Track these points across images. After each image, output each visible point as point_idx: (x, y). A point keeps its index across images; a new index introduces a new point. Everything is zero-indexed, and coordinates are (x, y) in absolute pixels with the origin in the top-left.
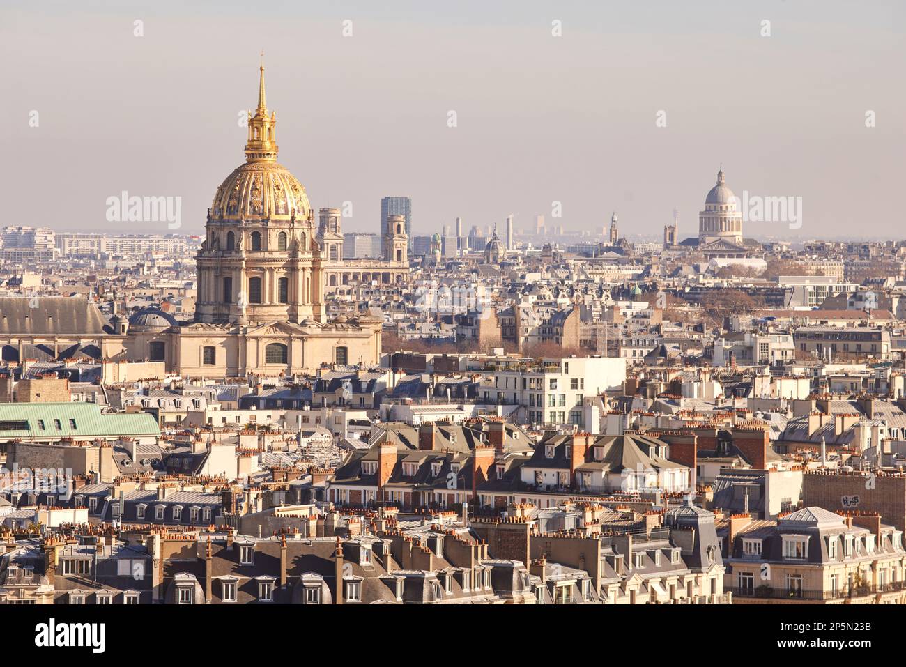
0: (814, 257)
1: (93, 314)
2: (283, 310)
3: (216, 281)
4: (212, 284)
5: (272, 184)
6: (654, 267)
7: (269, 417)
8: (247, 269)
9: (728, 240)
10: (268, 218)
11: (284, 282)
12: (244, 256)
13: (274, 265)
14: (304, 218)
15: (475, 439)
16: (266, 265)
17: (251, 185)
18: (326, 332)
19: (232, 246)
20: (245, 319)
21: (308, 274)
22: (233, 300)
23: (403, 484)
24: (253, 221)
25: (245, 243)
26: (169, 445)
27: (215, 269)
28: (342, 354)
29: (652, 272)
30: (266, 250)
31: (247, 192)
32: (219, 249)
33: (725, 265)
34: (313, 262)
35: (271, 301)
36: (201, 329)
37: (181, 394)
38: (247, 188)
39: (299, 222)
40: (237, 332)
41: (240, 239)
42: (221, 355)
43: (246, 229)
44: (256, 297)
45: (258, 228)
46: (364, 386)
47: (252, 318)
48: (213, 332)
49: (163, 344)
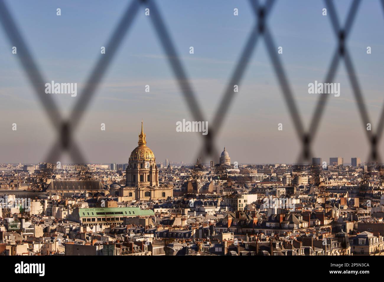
0: (249, 168)
1: (101, 184)
2: (149, 183)
3: (131, 176)
4: (131, 177)
5: (145, 151)
6: (212, 171)
7: (165, 210)
8: (139, 173)
9: (227, 164)
10: (145, 160)
11: (149, 176)
12: (139, 170)
13: (146, 172)
14: (153, 160)
15: (249, 216)
16: (144, 172)
17: (140, 152)
18: (160, 189)
19: (136, 167)
20: (139, 185)
21: (155, 174)
22: (136, 181)
23: (234, 227)
24: (141, 161)
25: (139, 166)
26: (163, 218)
27: (131, 173)
28: (164, 194)
29: (211, 173)
30: (144, 168)
31: (139, 154)
32: (132, 168)
33: (230, 171)
34: (156, 171)
35: (146, 181)
36: (128, 188)
37: (142, 205)
38: (139, 153)
39: (152, 161)
40: (137, 189)
41: (138, 166)
42: (134, 194)
43: (139, 163)
44: (142, 180)
45: (142, 162)
46: (186, 202)
47: (141, 185)
48: (131, 189)
49: (118, 192)
